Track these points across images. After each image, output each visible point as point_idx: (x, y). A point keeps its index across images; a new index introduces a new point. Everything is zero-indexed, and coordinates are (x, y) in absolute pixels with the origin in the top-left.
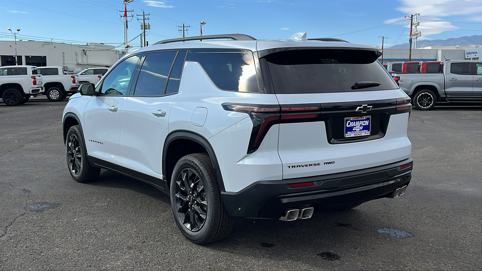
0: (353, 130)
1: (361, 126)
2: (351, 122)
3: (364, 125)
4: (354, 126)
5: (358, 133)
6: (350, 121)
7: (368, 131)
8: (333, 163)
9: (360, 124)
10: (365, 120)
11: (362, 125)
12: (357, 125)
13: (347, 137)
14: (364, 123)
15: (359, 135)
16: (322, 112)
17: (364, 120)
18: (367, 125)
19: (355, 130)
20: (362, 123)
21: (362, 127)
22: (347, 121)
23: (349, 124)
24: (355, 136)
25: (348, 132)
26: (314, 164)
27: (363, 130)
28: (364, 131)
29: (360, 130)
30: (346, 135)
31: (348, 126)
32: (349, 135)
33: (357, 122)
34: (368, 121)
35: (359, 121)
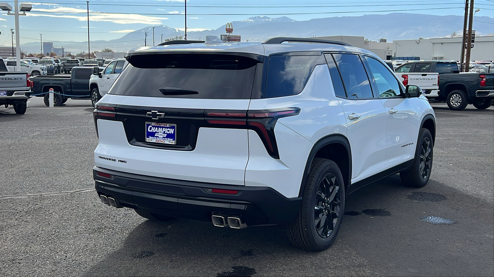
0: (155, 135)
1: (164, 133)
2: (152, 128)
3: (168, 133)
4: (156, 132)
5: (160, 140)
6: (151, 126)
7: (173, 140)
8: (125, 162)
9: (163, 131)
10: (170, 128)
11: (166, 132)
12: (160, 132)
13: (147, 141)
14: (168, 131)
15: (161, 142)
16: (118, 113)
17: (168, 128)
18: (172, 133)
19: (157, 136)
20: (166, 130)
21: (166, 135)
22: (148, 125)
23: (151, 129)
24: (157, 142)
25: (150, 137)
26: (112, 159)
27: (167, 137)
28: (168, 139)
29: (163, 137)
30: (147, 139)
31: (149, 131)
32: (150, 140)
33: (159, 128)
34: (173, 129)
35: (163, 127)
